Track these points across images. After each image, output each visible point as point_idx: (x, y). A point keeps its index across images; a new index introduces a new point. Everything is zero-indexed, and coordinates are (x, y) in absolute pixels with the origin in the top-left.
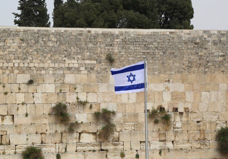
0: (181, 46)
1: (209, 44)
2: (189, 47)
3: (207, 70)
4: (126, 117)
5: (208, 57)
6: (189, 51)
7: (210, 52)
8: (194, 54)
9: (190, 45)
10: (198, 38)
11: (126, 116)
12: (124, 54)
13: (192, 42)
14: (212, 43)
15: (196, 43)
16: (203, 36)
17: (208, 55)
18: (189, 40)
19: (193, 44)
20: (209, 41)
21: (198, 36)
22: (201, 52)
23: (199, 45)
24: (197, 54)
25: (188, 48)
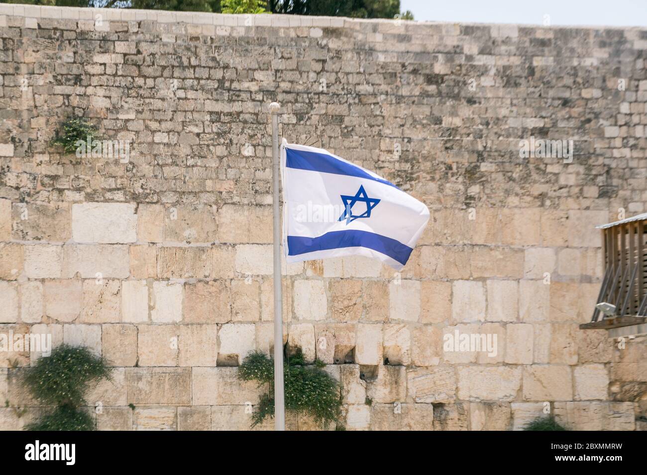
0: (370, 89)
1: (487, 81)
2: (404, 94)
3: (475, 190)
4: (141, 385)
5: (481, 137)
6: (404, 111)
7: (490, 115)
8: (425, 122)
9: (408, 84)
10: (440, 56)
11: (140, 379)
12: (132, 116)
13: (415, 72)
14: (499, 80)
15: (431, 79)
16: (462, 49)
17: (481, 127)
18: (403, 66)
19: (421, 79)
20: (483, 71)
21: (441, 48)
22: (454, 114)
23: (443, 85)
24: (438, 121)
25: (400, 99)
